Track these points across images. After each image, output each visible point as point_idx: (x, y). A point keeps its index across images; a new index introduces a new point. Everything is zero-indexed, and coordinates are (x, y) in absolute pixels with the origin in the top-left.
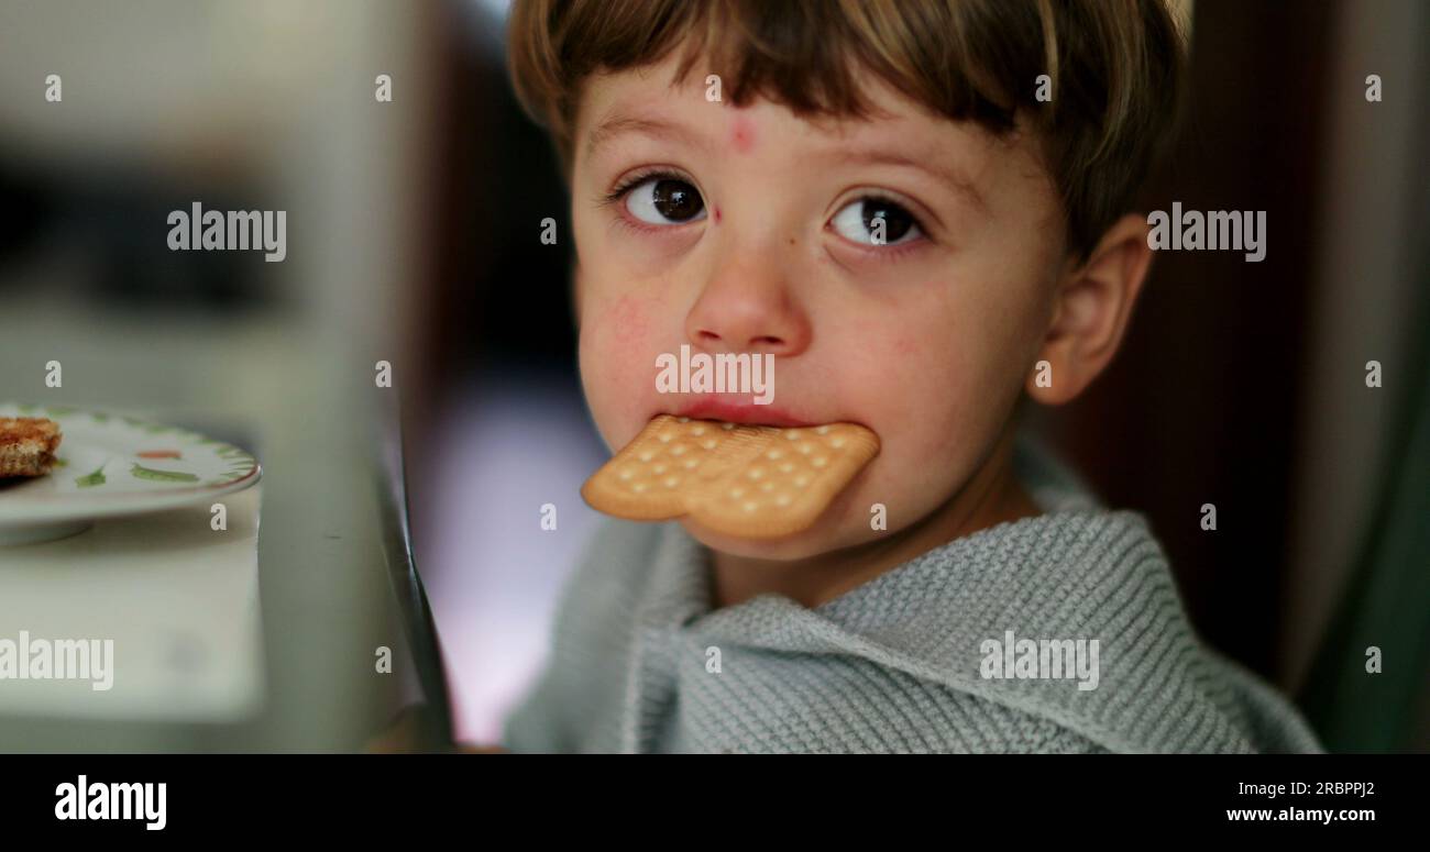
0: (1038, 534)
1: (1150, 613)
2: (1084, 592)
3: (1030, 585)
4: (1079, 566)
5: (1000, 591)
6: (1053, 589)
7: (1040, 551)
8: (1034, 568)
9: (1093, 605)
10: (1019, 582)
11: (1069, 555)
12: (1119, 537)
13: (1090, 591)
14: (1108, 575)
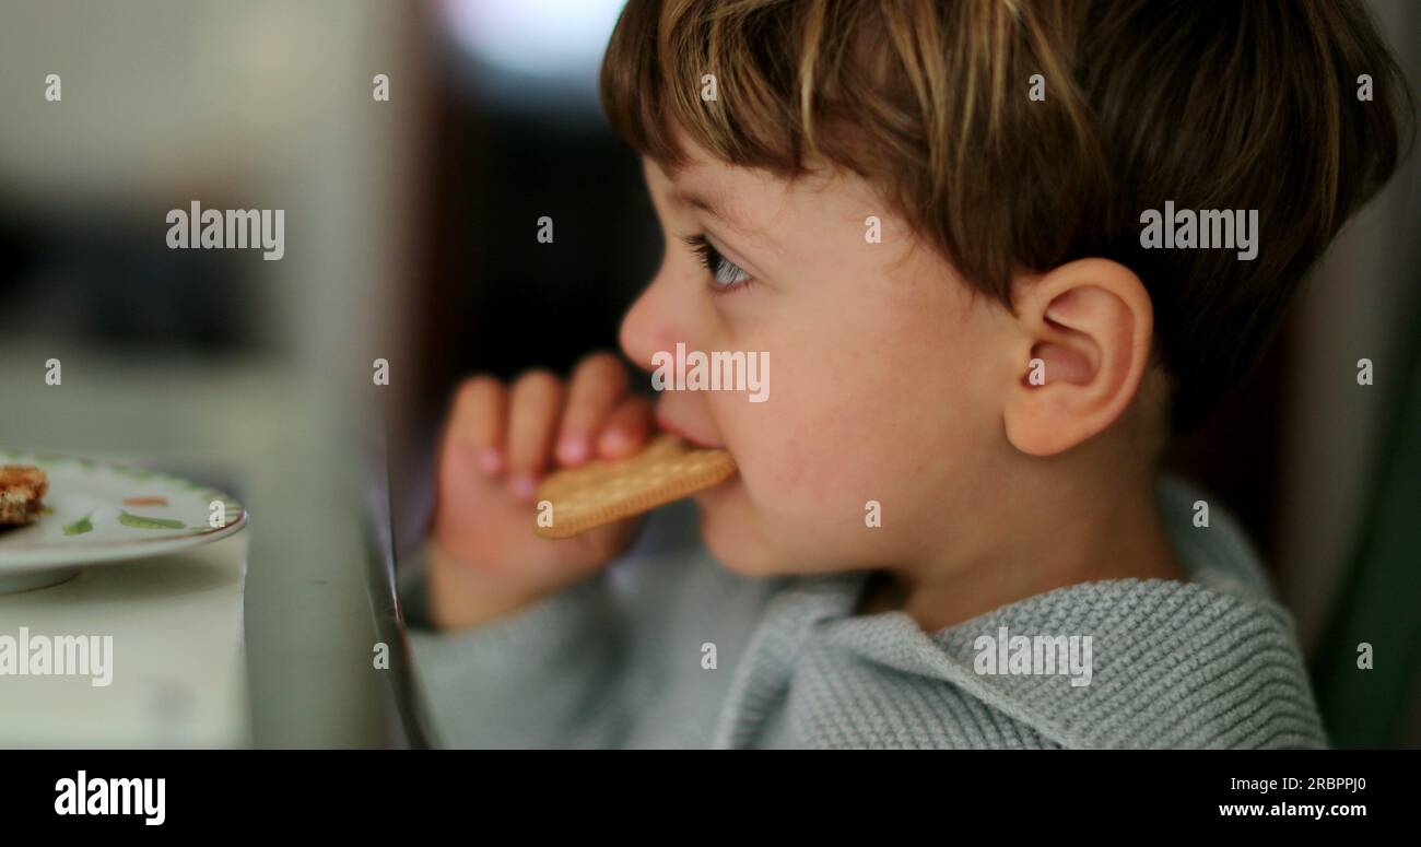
0: (1164, 598)
1: (1256, 703)
2: (1194, 665)
3: (1143, 644)
4: (1196, 639)
5: (1113, 643)
6: (1165, 655)
7: (1162, 614)
8: (1152, 629)
9: (1200, 680)
10: (1134, 638)
11: (1189, 626)
12: (1244, 621)
13: (1201, 666)
14: (1223, 655)
